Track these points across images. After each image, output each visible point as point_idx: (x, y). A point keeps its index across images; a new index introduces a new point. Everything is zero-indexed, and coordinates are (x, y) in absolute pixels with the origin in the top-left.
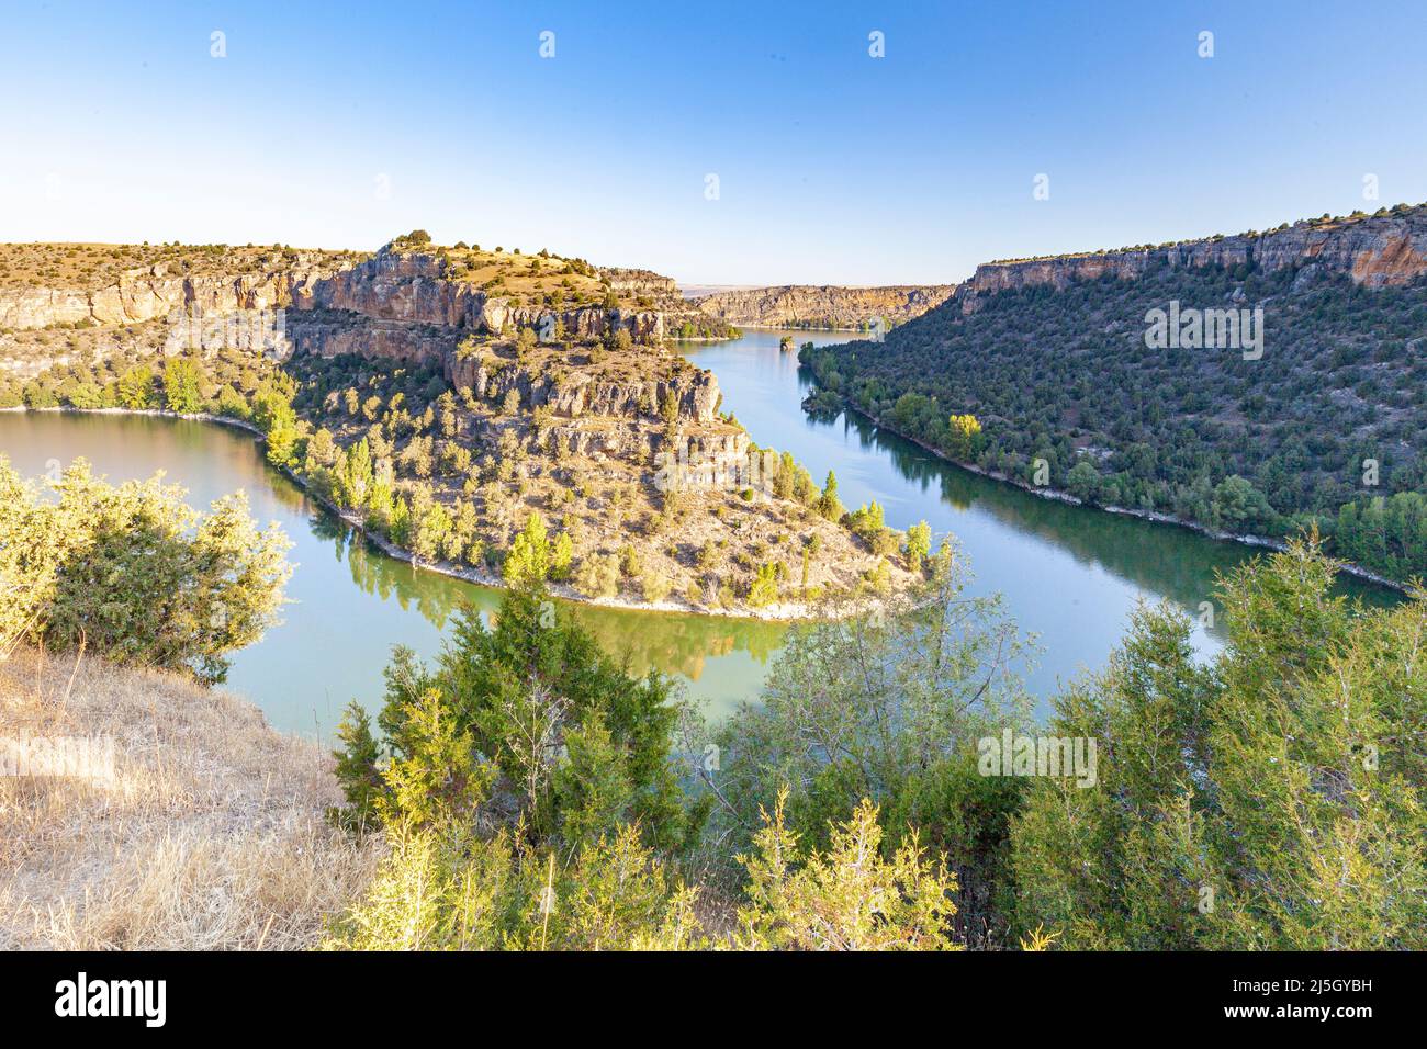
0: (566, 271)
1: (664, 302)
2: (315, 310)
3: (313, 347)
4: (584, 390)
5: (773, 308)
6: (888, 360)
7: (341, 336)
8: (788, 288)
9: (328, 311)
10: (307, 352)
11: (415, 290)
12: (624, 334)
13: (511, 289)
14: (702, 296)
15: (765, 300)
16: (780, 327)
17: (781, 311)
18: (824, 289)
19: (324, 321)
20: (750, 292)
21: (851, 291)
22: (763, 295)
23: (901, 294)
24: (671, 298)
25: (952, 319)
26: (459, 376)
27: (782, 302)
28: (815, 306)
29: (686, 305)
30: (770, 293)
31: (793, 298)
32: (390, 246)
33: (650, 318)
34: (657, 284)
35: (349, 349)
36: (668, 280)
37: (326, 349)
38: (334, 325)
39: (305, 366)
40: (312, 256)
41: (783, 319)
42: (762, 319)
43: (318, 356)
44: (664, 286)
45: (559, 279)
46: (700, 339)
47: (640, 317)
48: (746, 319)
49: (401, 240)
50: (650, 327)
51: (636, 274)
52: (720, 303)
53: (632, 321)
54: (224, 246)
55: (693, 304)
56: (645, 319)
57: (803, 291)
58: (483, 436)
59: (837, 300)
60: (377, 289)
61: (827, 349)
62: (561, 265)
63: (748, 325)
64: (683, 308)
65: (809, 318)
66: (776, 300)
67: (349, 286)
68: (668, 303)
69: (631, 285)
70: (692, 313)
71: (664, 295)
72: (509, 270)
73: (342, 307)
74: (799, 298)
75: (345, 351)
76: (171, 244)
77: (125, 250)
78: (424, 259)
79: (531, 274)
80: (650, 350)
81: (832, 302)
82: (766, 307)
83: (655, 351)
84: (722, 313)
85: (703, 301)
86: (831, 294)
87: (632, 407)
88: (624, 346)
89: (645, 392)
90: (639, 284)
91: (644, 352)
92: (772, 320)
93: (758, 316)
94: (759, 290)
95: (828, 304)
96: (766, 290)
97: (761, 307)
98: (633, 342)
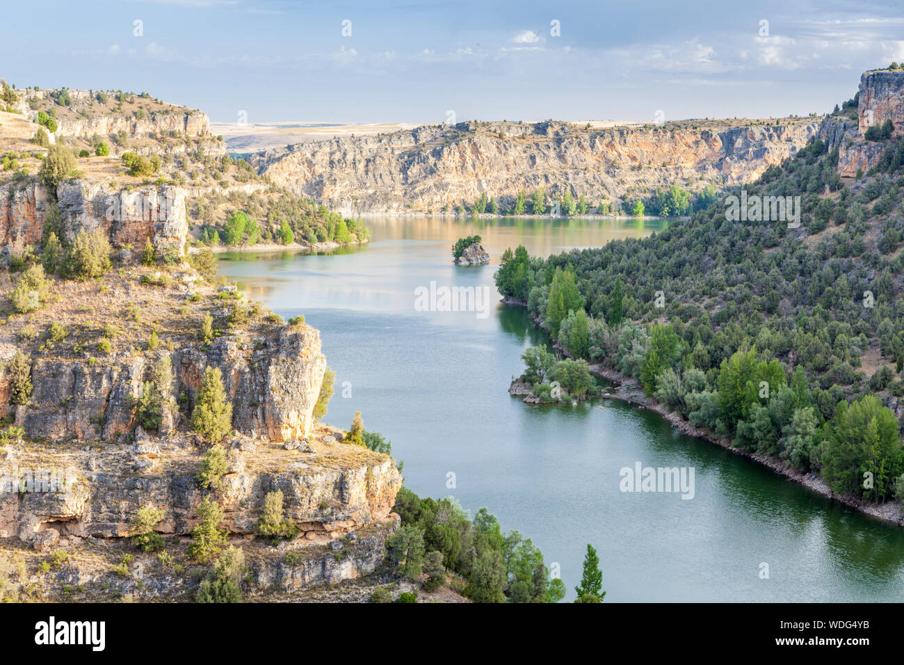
1: (181, 165)
5: (432, 172)
12: (93, 241)
14: (269, 150)
15: (410, 158)
16: (450, 215)
17: (452, 179)
18: (541, 129)
20: (379, 139)
21: (601, 134)
22: (408, 144)
24: (196, 157)
25: (819, 189)
27: (451, 158)
28: (524, 166)
29: (232, 169)
31: (476, 150)
34: (163, 124)
36: (188, 114)
41: (454, 196)
42: (411, 196)
44: (179, 127)
46: (271, 247)
47: (129, 201)
48: (372, 200)
51: (112, 102)
52: (310, 164)
55: (256, 165)
57: (498, 133)
59: (572, 152)
61: (560, 262)
63: (377, 213)
64: (227, 177)
65: (513, 192)
66: (437, 154)
68: (191, 167)
69: (102, 127)
70: (249, 189)
71: (180, 150)
74: (489, 148)
80: (156, 275)
81: (561, 157)
82: (415, 170)
83: (169, 278)
84: (316, 187)
85: (272, 160)
86: (559, 141)
87: (119, 413)
88: (96, 269)
89: (148, 376)
90: (122, 125)
91: (144, 281)
92: (431, 201)
93: (399, 192)
94: (399, 134)
95: (554, 162)
96: (415, 134)
97: (404, 170)
98: (116, 260)
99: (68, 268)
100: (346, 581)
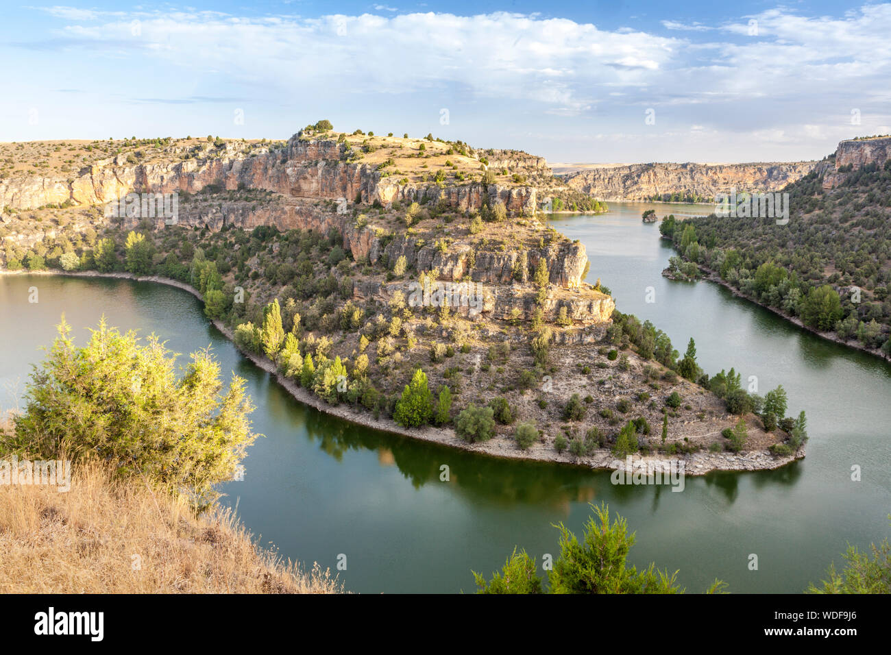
0: (449, 153)
1: (535, 179)
2: (239, 190)
3: (237, 221)
4: (463, 257)
5: (636, 183)
6: (747, 233)
7: (259, 212)
8: (650, 167)
9: (249, 191)
10: (232, 225)
11: (320, 172)
12: (500, 208)
13: (401, 170)
14: (570, 173)
15: (627, 177)
16: (642, 201)
17: (644, 186)
18: (684, 166)
19: (246, 199)
20: (615, 169)
21: (711, 168)
22: (626, 172)
23: (760, 170)
24: (541, 176)
25: (812, 194)
26: (356, 246)
27: (644, 178)
28: (676, 181)
29: (555, 181)
30: (633, 170)
31: (655, 175)
32: (300, 134)
33: (524, 193)
34: (529, 163)
35: (265, 222)
36: (538, 159)
37: (248, 223)
38: (254, 203)
39: (230, 237)
40: (237, 145)
41: (644, 193)
42: (626, 194)
43: (241, 229)
44: (535, 164)
45: (443, 160)
46: (568, 212)
47: (514, 192)
48: (610, 194)
49: (308, 130)
50: (524, 200)
51: (509, 154)
52: (586, 179)
53: (507, 196)
54: (169, 139)
55: (564, 180)
56: (520, 194)
57: (665, 168)
58: (375, 298)
59: (698, 176)
60: (289, 171)
61: (688, 222)
62: (445, 148)
63: (612, 200)
64: (552, 184)
65: (670, 192)
66: (639, 176)
67: (266, 169)
68: (538, 180)
69: (505, 164)
70: (561, 189)
71: (535, 173)
72: (399, 153)
73: (260, 187)
74: (661, 174)
75: (263, 224)
76: (130, 138)
77: (96, 145)
78: (328, 145)
79: (419, 156)
80: (523, 222)
81: (692, 178)
82: (628, 183)
83: (528, 223)
84: (587, 189)
85: (571, 178)
86: (692, 171)
87: (506, 274)
88: (501, 218)
89: (518, 260)
90: (513, 163)
91: (518, 224)
92: (634, 196)
93: (621, 191)
94: (623, 168)
95: (689, 180)
96: (630, 167)
97: (624, 183)
98: (508, 215)
99: (490, 218)
100: (589, 344)
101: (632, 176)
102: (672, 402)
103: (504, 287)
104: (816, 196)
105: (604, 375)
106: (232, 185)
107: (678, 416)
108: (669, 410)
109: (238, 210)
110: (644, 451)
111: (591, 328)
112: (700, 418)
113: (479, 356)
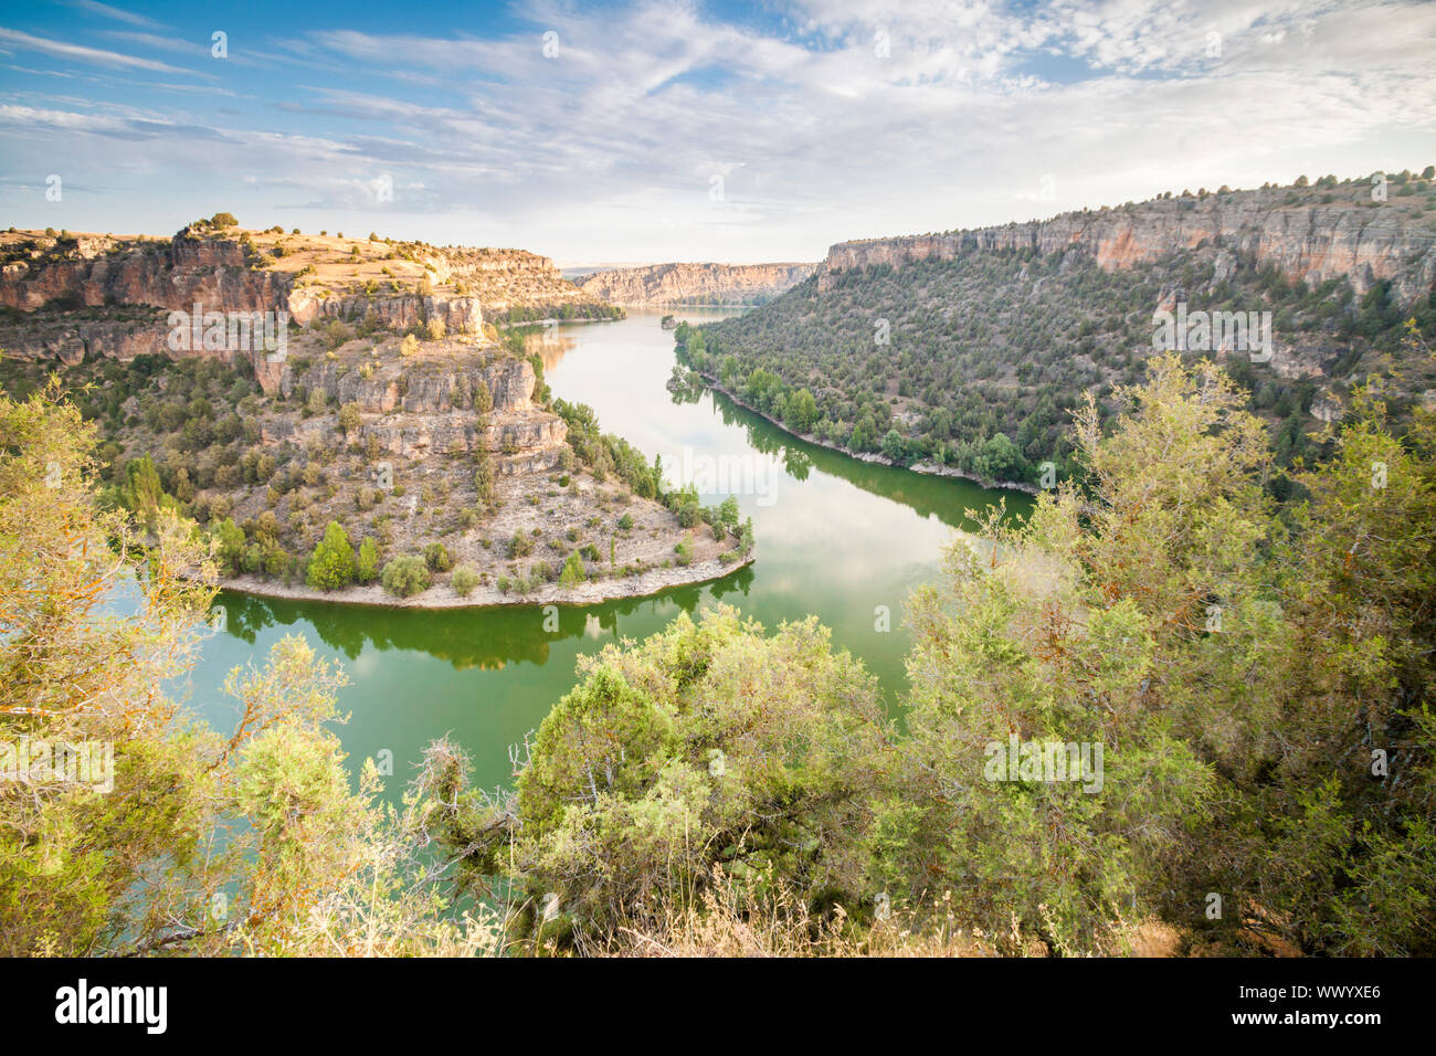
0: (388, 257)
1: (541, 283)
2: (106, 306)
3: (108, 348)
4: (393, 385)
5: (659, 285)
6: (751, 337)
7: (139, 336)
8: (670, 268)
9: (124, 307)
10: (101, 355)
11: (219, 282)
12: (437, 324)
13: (320, 279)
14: (585, 275)
15: (647, 280)
16: (667, 305)
17: (667, 289)
18: (707, 266)
19: (119, 318)
20: (635, 270)
21: (734, 269)
22: (648, 272)
23: (780, 270)
24: (548, 279)
25: (809, 297)
26: (265, 376)
27: (667, 279)
28: (700, 283)
29: (564, 285)
30: (655, 270)
31: (678, 276)
32: (187, 230)
33: (464, 305)
34: (533, 264)
35: (152, 350)
36: (544, 259)
37: (125, 351)
38: (131, 323)
39: (98, 370)
40: (96, 242)
41: (668, 296)
42: (649, 296)
43: (115, 360)
44: (540, 266)
45: (379, 266)
46: (583, 320)
47: (453, 306)
48: (632, 298)
49: (198, 226)
50: (466, 314)
51: (509, 254)
52: (604, 282)
53: (445, 309)
55: (579, 282)
56: (459, 307)
57: (688, 268)
58: (291, 440)
59: (721, 277)
60: (175, 280)
61: (701, 328)
62: (384, 249)
63: (634, 304)
64: (562, 288)
65: (694, 295)
66: (661, 278)
67: (144, 278)
68: (545, 283)
69: (504, 265)
70: (572, 293)
71: (540, 276)
72: (324, 257)
73: (140, 302)
74: (684, 276)
75: (148, 352)
78: (228, 246)
79: (350, 261)
80: (464, 339)
81: (716, 279)
82: (651, 285)
83: (470, 341)
84: (606, 292)
85: (587, 280)
86: (715, 271)
87: (445, 400)
88: (438, 336)
89: (457, 383)
90: (514, 264)
91: (459, 342)
92: (658, 299)
93: (644, 294)
94: (644, 269)
95: (713, 282)
96: (651, 268)
97: (646, 284)
98: (447, 332)
99: (424, 335)
100: (540, 471)
101: (655, 277)
102: (624, 525)
103: (442, 416)
104: (813, 300)
105: (553, 504)
106: (94, 298)
107: (630, 538)
108: (622, 533)
109: (106, 334)
110: (593, 577)
111: (541, 454)
112: (653, 536)
113: (415, 498)
